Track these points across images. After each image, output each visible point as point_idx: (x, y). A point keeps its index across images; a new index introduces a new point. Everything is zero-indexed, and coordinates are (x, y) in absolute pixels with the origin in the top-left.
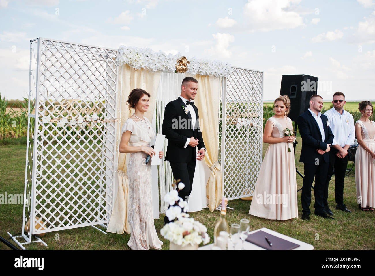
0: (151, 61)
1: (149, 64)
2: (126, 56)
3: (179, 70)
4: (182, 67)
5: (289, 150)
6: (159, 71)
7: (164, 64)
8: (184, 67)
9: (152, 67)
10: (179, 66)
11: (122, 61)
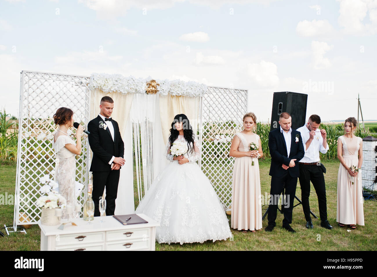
0: (120, 84)
1: (118, 87)
2: (96, 82)
3: (149, 92)
4: (151, 88)
5: (253, 164)
6: (128, 93)
7: (134, 87)
8: (154, 89)
9: (122, 91)
10: (148, 88)
11: (92, 86)
